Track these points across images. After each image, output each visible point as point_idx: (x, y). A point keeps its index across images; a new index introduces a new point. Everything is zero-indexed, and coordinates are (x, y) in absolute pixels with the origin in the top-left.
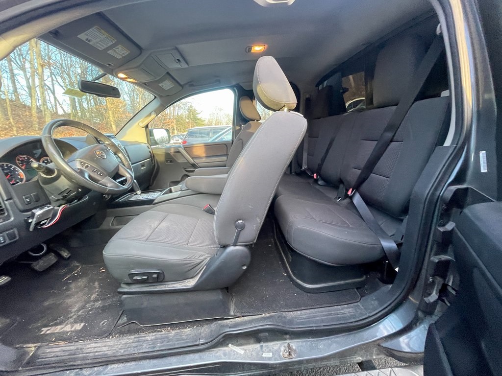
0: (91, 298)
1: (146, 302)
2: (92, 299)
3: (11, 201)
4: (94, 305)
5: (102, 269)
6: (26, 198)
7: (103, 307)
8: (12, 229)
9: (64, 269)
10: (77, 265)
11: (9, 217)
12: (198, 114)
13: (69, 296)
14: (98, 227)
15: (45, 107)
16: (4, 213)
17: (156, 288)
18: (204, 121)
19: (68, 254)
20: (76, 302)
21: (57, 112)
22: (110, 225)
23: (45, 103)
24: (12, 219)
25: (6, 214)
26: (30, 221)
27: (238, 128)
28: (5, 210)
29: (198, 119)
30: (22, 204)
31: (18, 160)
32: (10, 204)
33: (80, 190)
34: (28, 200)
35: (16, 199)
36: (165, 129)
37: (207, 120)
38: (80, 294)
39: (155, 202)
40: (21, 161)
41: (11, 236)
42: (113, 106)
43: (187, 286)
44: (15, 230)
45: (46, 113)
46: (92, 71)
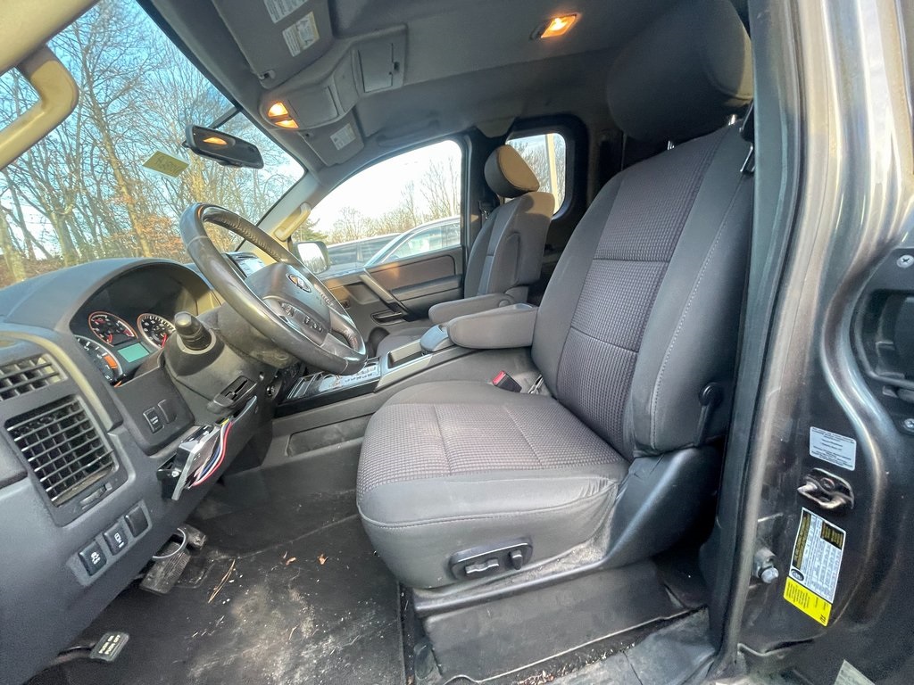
0: (301, 633)
1: (486, 621)
2: (306, 636)
3: (121, 429)
4: (320, 650)
5: (288, 558)
6: (150, 417)
7: (346, 649)
8: (134, 505)
9: (198, 574)
10: (223, 557)
11: (123, 474)
12: (312, 225)
13: (244, 641)
14: (259, 463)
15: (9, 247)
16: (112, 465)
17: (512, 583)
18: (326, 237)
19: (201, 537)
20: (273, 652)
21: (33, 256)
22: (286, 454)
23: (7, 241)
24: (132, 477)
25: (117, 467)
26: (175, 473)
27: (475, 218)
28: (113, 456)
29: (314, 235)
30: (144, 433)
31: (94, 326)
32: (121, 436)
33: (262, 377)
34: (155, 420)
35: (130, 422)
36: (317, 243)
37: (330, 236)
38: (270, 629)
39: (379, 385)
40: (98, 327)
41: (138, 525)
42: (148, 230)
43: (588, 563)
44: (142, 505)
45: (12, 259)
46: (93, 167)
